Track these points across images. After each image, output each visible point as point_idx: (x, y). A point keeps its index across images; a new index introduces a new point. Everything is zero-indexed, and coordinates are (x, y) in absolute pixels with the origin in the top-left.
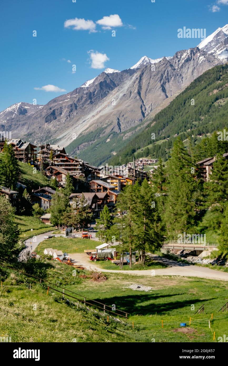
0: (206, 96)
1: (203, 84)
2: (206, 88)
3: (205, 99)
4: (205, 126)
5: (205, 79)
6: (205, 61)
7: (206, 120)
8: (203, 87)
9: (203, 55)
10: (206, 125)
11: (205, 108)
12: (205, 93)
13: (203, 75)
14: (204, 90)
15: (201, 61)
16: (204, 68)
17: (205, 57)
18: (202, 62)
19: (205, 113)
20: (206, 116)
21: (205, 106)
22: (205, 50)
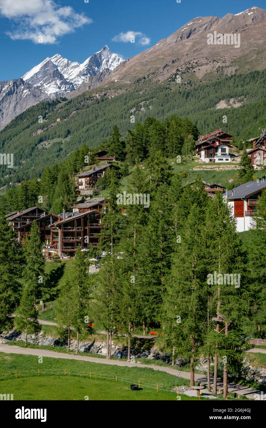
0: (28, 136)
1: (26, 122)
2: (28, 127)
3: (27, 140)
4: (25, 172)
5: (28, 117)
6: (29, 95)
7: (27, 164)
8: (26, 125)
9: (28, 88)
10: (27, 171)
11: (27, 151)
12: (28, 133)
13: (25, 112)
14: (27, 130)
15: (26, 94)
16: (29, 103)
17: (29, 91)
18: (26, 97)
19: (27, 156)
20: (28, 160)
21: (27, 149)
22: (30, 83)
